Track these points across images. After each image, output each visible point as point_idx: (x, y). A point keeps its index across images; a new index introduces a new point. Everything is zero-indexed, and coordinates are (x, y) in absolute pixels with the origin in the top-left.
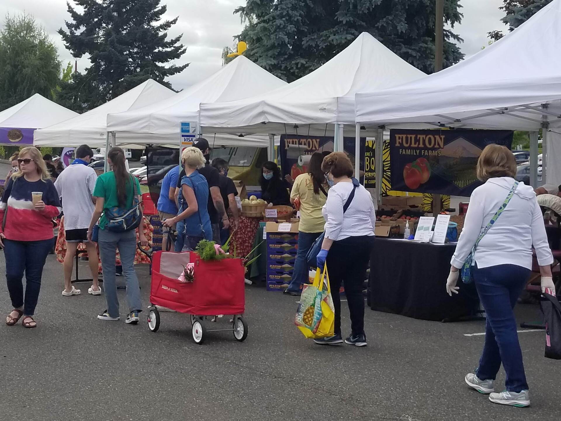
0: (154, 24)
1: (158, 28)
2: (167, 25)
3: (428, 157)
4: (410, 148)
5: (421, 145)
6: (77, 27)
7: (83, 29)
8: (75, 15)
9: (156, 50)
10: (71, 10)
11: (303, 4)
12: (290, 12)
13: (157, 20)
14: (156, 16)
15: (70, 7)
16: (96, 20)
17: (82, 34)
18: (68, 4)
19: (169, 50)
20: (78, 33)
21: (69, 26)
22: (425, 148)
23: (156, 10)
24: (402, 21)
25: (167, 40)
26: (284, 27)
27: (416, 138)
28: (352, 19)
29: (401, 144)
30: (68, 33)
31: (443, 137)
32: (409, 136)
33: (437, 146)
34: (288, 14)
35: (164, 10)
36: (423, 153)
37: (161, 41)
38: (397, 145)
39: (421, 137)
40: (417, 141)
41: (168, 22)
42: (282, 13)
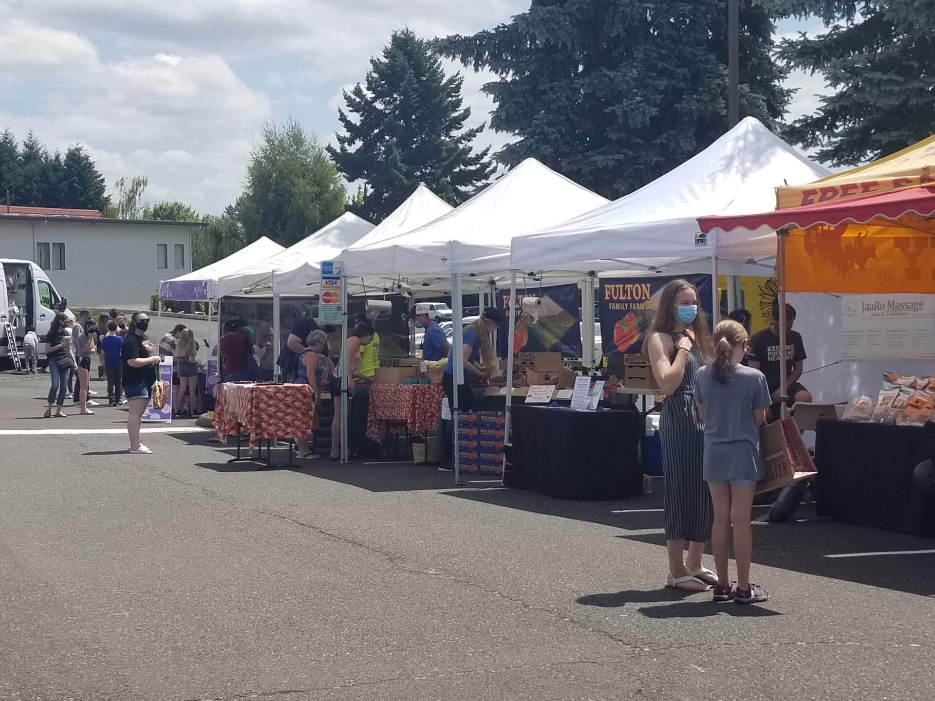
0: (455, 133)
1: (459, 140)
2: (471, 135)
3: (636, 313)
4: (618, 301)
5: (629, 298)
6: (351, 142)
7: (359, 144)
8: (349, 126)
9: (457, 170)
10: (343, 118)
11: (563, 118)
12: (546, 128)
13: (459, 128)
14: (457, 123)
15: (342, 114)
16: (376, 131)
17: (358, 150)
18: (340, 111)
19: (473, 168)
20: (352, 149)
21: (341, 140)
22: (634, 301)
23: (455, 114)
24: (687, 136)
25: (472, 155)
26: (537, 148)
27: (624, 288)
28: (623, 135)
29: (610, 296)
30: (339, 151)
31: (649, 285)
32: (617, 286)
33: (644, 298)
34: (543, 132)
35: (467, 113)
36: (631, 306)
37: (462, 157)
38: (607, 298)
39: (628, 286)
40: (625, 292)
41: (472, 131)
42: (535, 131)
